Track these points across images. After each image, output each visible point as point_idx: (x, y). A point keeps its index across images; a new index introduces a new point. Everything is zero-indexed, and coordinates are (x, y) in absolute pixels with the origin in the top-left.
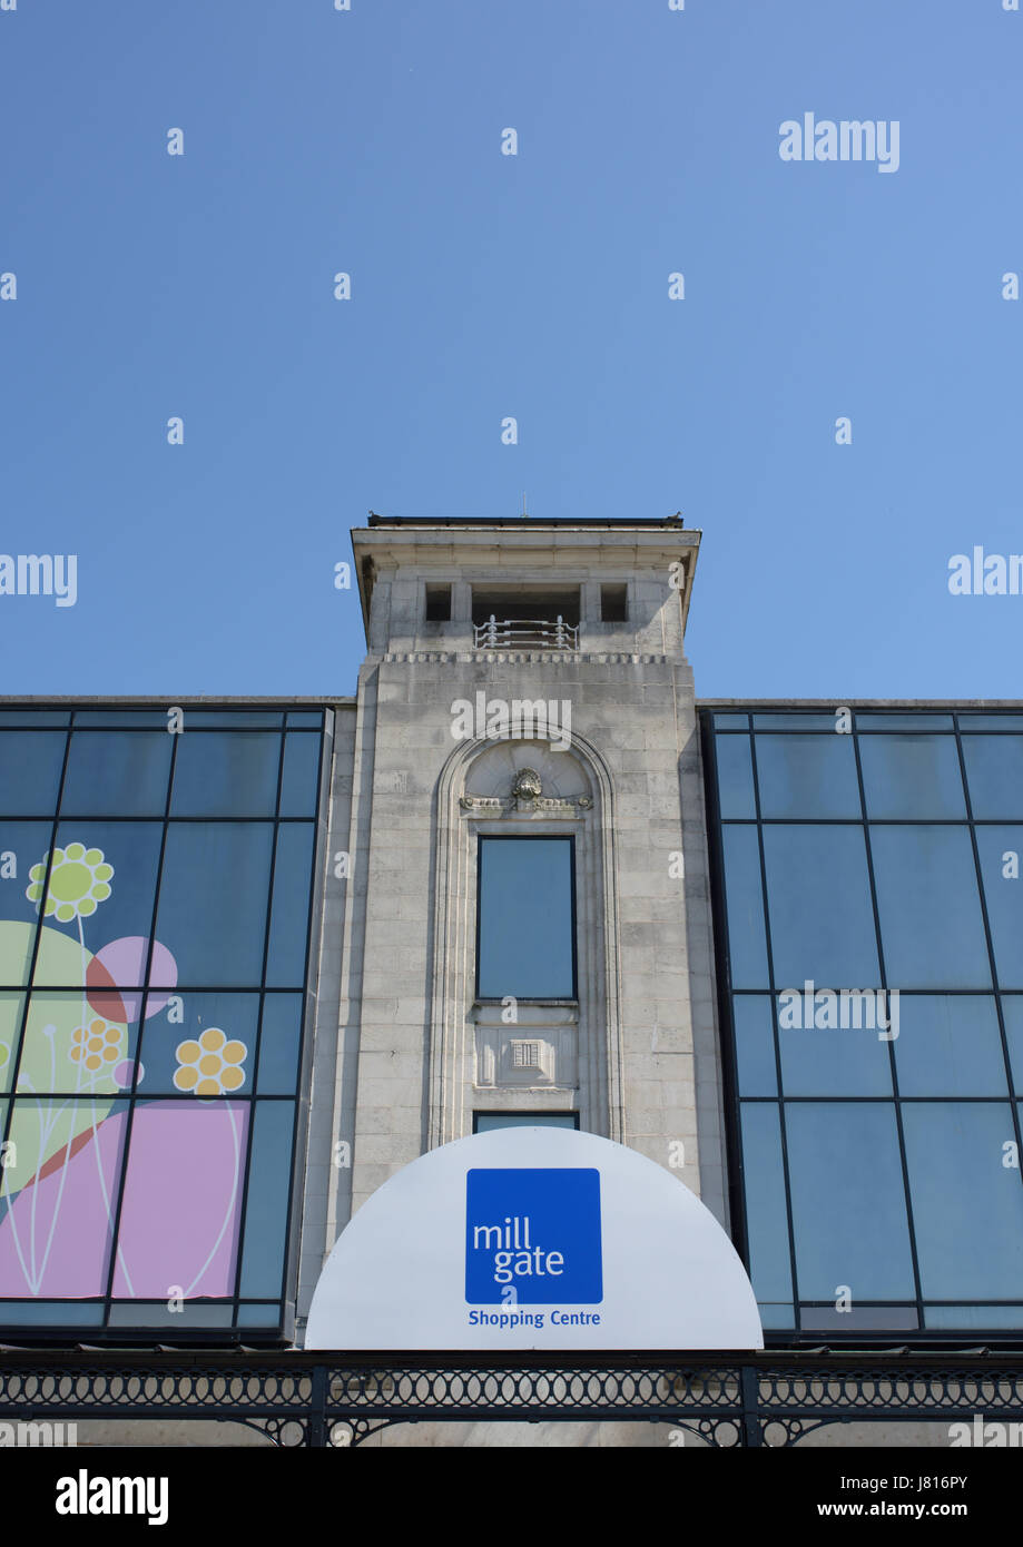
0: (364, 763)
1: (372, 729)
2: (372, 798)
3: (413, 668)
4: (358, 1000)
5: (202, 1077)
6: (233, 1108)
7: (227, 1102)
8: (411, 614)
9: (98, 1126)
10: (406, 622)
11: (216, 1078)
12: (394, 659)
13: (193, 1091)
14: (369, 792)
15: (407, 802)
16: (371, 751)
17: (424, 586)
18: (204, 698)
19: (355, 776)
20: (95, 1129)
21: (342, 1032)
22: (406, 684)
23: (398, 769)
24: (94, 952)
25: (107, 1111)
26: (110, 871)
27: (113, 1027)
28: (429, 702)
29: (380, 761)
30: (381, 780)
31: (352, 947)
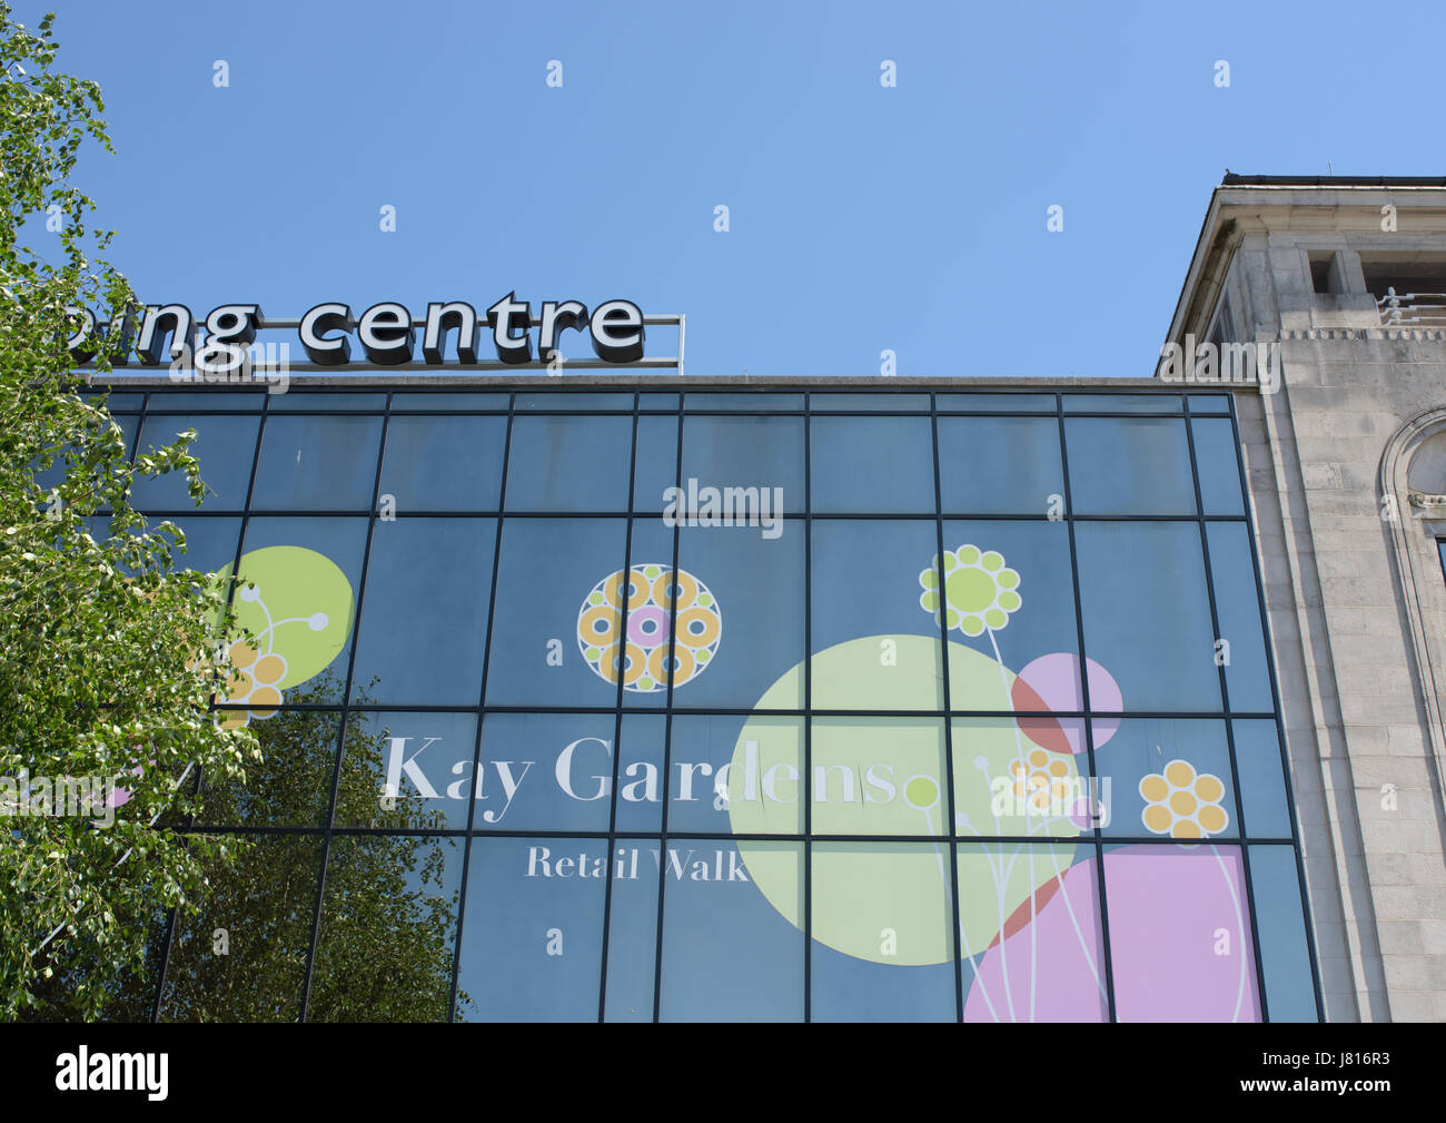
0: (1284, 454)
1: (1287, 414)
2: (1304, 493)
3: (1319, 346)
4: (1339, 728)
5: (1176, 818)
6: (1221, 854)
7: (1213, 846)
8: (1299, 285)
9: (1064, 874)
10: (1296, 294)
11: (1194, 818)
12: (1292, 335)
13: (1168, 834)
14: (1299, 488)
15: (1347, 499)
16: (1291, 442)
17: (1306, 254)
18: (1078, 379)
19: (1276, 468)
20: (1060, 877)
21: (1325, 766)
22: (1315, 364)
23: (1328, 460)
24: (1017, 673)
25: (1071, 857)
26: (1015, 578)
27: (1056, 759)
28: (1347, 385)
29: (1304, 452)
30: (1311, 474)
31: (1317, 667)
